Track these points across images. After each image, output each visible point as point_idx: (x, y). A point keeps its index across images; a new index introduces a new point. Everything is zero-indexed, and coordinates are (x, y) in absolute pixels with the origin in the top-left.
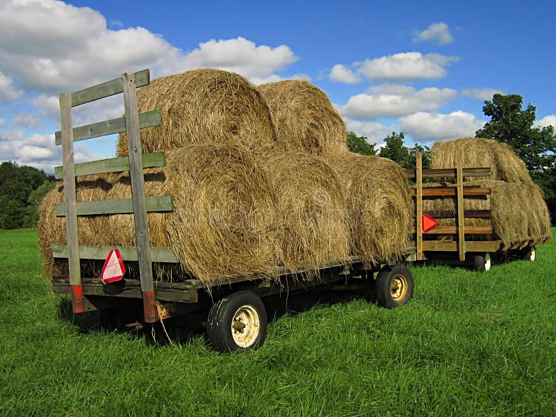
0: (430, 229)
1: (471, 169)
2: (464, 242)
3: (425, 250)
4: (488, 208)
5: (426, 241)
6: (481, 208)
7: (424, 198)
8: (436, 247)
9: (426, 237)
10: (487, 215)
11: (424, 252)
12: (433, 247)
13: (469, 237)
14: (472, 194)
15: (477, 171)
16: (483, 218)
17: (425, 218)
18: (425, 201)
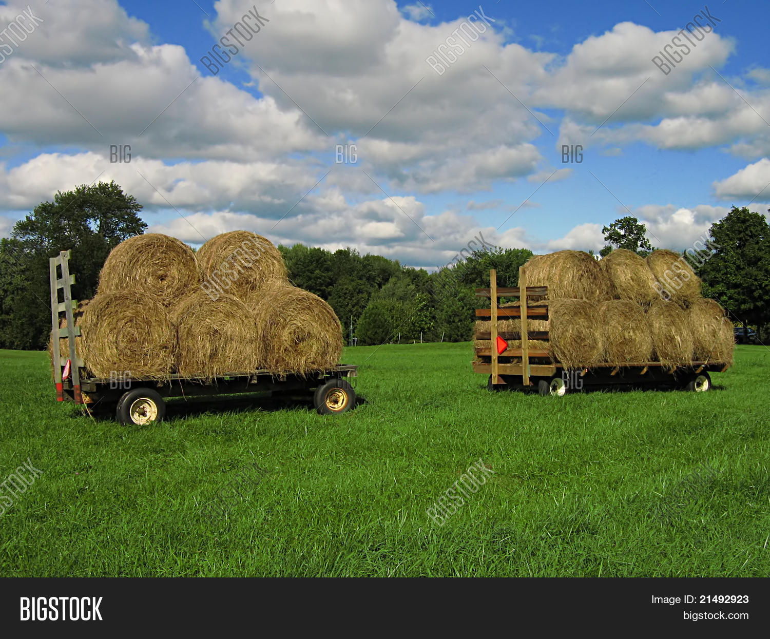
0: (503, 352)
1: (532, 288)
2: (529, 366)
3: (500, 373)
4: (547, 329)
5: (501, 365)
6: (542, 329)
7: (499, 318)
8: (508, 371)
9: (502, 360)
10: (545, 337)
11: (499, 375)
12: (506, 371)
13: (532, 360)
14: (533, 314)
15: (537, 290)
16: (542, 339)
17: (499, 339)
18: (499, 322)
